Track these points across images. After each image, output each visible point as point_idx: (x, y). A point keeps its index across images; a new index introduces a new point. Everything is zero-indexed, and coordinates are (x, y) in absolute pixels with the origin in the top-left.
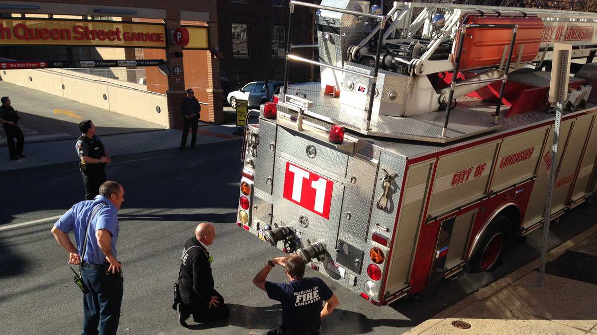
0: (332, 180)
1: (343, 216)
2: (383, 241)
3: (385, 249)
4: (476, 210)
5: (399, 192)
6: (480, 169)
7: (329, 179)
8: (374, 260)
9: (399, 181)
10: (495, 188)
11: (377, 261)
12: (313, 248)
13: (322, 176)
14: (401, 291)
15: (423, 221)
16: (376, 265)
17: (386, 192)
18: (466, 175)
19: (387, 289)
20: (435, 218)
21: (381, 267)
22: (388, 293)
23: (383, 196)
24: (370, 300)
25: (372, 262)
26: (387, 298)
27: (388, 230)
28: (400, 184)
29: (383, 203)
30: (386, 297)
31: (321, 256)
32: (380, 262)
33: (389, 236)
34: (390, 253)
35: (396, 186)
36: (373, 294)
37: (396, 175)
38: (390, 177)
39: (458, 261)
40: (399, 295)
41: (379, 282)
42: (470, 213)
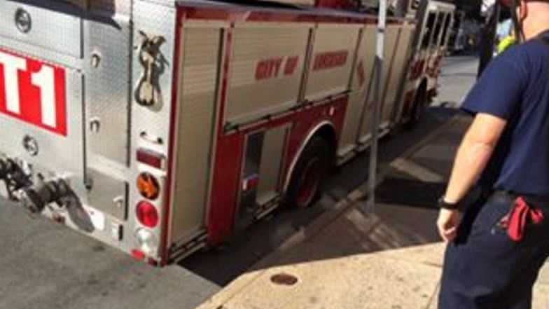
0: (62, 67)
1: (88, 126)
2: (154, 161)
3: (159, 174)
4: (289, 125)
5: (168, 71)
6: (292, 64)
7: (57, 65)
8: (144, 194)
9: (167, 50)
10: (310, 97)
11: (149, 194)
12: (46, 187)
13: (46, 62)
14: (195, 240)
15: (219, 132)
16: (148, 203)
17: (149, 72)
18: (274, 68)
19: (172, 240)
20: (236, 127)
21: (157, 204)
22: (173, 245)
23: (144, 79)
24: (146, 260)
25: (141, 198)
26: (173, 253)
27: (160, 141)
28: (169, 57)
29: (146, 93)
30: (170, 252)
31: (64, 199)
32: (154, 197)
33: (162, 150)
34: (168, 179)
35: (163, 60)
36: (150, 250)
37: (162, 40)
38: (152, 43)
39: (272, 195)
40: (191, 248)
41: (157, 230)
42: (283, 127)
